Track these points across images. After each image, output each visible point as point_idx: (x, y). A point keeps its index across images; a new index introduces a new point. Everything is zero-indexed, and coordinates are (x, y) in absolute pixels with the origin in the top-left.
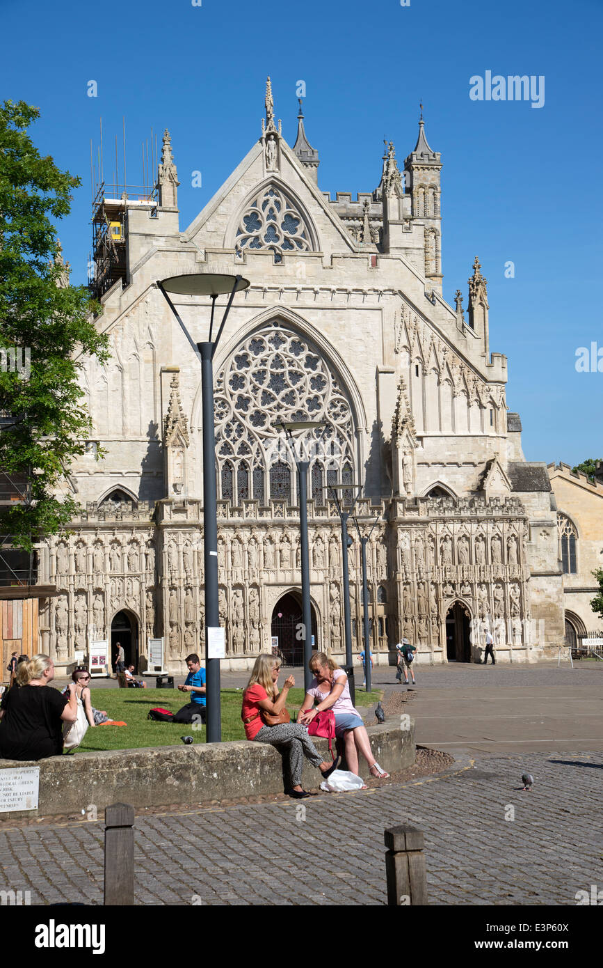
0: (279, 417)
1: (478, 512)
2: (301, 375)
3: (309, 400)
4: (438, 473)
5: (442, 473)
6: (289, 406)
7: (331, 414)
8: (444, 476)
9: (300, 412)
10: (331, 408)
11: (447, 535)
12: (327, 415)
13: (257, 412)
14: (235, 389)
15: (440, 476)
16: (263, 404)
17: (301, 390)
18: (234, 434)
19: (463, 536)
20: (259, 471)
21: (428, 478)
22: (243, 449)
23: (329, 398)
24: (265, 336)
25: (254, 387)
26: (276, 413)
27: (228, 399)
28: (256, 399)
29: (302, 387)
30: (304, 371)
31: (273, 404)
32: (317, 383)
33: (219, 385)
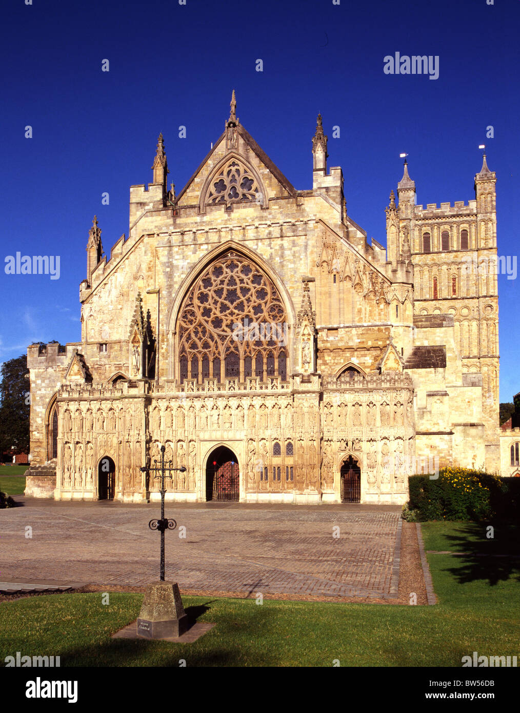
0: (232, 321)
2: (249, 290)
3: (254, 308)
4: (351, 356)
5: (354, 357)
6: (240, 312)
7: (271, 316)
9: (247, 316)
10: (271, 312)
12: (267, 317)
13: (217, 318)
14: (201, 303)
15: (352, 359)
17: (249, 300)
18: (200, 335)
20: (217, 360)
21: (342, 361)
22: (206, 345)
23: (269, 305)
24: (223, 264)
25: (215, 300)
26: (230, 318)
27: (196, 310)
28: (216, 308)
29: (249, 298)
30: (251, 286)
31: (228, 312)
32: (262, 294)
33: (190, 301)
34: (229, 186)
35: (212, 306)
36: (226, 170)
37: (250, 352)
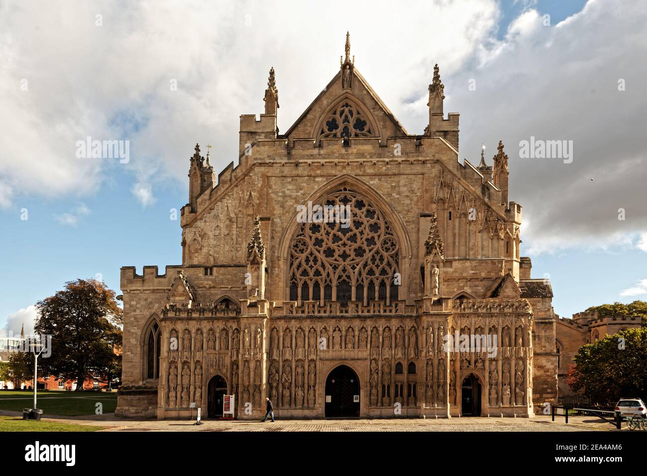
0: (344, 251)
1: (492, 309)
2: (362, 223)
3: (367, 240)
4: (464, 286)
5: (467, 286)
6: (353, 244)
7: (384, 248)
8: (468, 288)
9: (360, 248)
10: (384, 244)
11: (466, 326)
12: (381, 249)
13: (329, 248)
14: (313, 233)
15: (465, 288)
16: (333, 243)
17: (362, 233)
18: (311, 263)
19: (479, 327)
20: (328, 288)
21: (455, 290)
22: (317, 273)
23: (382, 238)
24: (337, 197)
25: (327, 231)
26: (343, 249)
27: (307, 239)
28: (328, 239)
29: (362, 231)
30: (364, 220)
31: (340, 243)
32: (375, 227)
33: (302, 231)
34: (341, 126)
35: (324, 237)
36: (339, 110)
37: (362, 281)
